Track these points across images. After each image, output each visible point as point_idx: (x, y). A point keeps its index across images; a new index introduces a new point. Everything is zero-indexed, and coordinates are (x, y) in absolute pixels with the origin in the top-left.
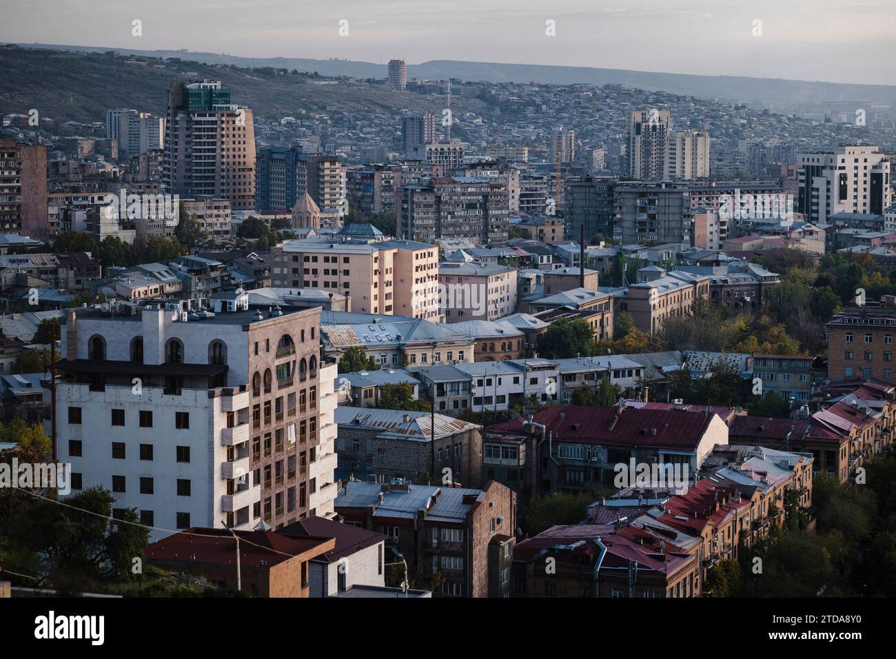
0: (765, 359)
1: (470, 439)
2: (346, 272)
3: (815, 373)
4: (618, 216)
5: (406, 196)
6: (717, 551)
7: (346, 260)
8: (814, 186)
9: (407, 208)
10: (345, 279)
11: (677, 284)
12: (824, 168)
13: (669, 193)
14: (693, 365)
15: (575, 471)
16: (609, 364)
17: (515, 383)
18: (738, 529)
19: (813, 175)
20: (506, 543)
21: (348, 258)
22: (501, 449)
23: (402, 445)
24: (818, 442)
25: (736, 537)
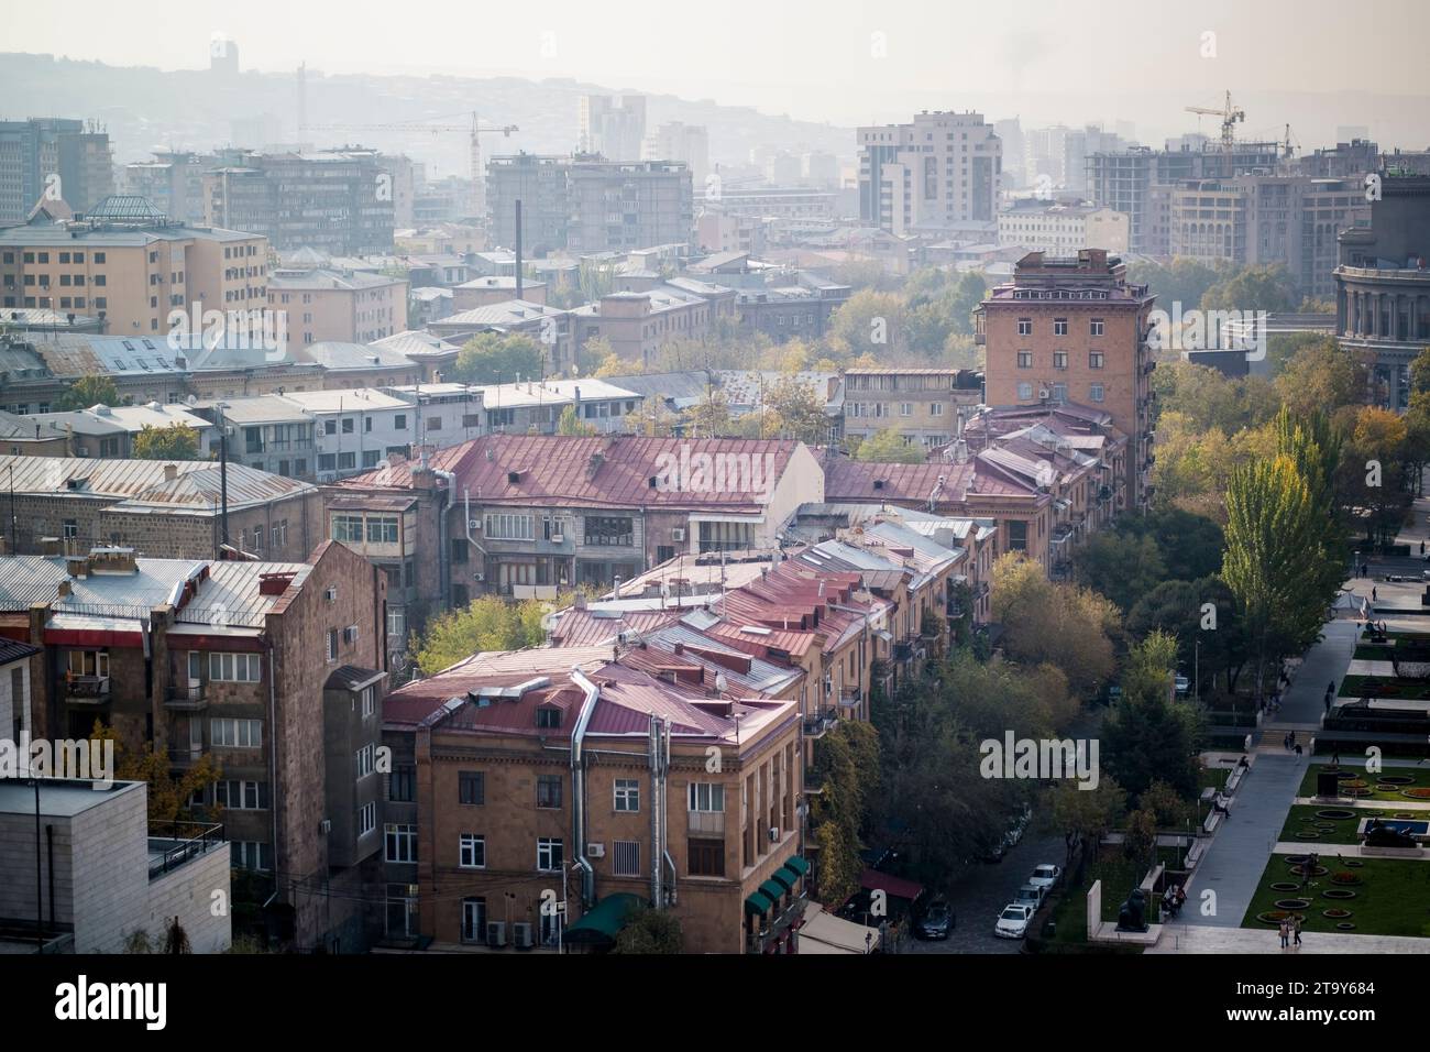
0: (866, 377)
1: (305, 514)
2: (101, 280)
3: (959, 398)
4: (575, 218)
5: (220, 185)
6: (833, 699)
7: (100, 258)
8: (886, 178)
9: (221, 206)
10: (99, 292)
11: (684, 299)
12: (899, 149)
13: (657, 179)
14: (730, 395)
15: (518, 566)
16: (578, 392)
17: (397, 427)
18: (869, 659)
19: (883, 161)
20: (365, 684)
21: (103, 255)
22: (364, 524)
23: (161, 525)
24: (992, 506)
25: (866, 675)
